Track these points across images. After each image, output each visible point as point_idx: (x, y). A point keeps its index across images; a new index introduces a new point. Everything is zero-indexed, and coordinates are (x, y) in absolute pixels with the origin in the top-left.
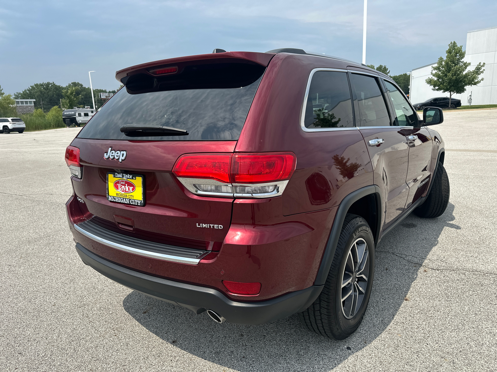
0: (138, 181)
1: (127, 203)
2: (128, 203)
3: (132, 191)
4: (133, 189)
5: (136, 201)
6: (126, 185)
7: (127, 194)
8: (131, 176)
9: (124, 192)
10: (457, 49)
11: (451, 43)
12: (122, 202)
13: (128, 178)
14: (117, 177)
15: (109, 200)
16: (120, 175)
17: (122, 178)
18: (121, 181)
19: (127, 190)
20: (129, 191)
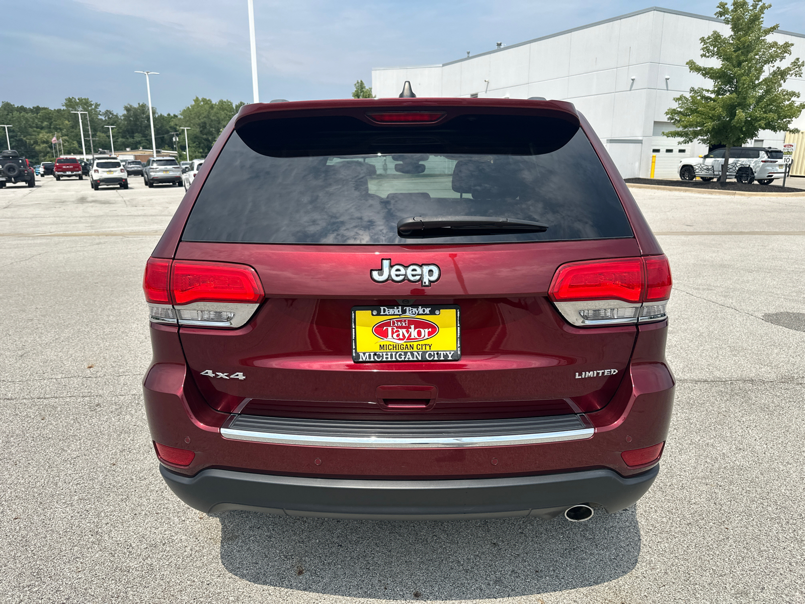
1: (415, 359)
2: (420, 359)
3: (428, 336)
4: (430, 334)
5: (442, 353)
6: (413, 327)
7: (411, 344)
8: (427, 310)
9: (405, 340)
10: (366, 92)
11: (358, 83)
12: (403, 359)
13: (418, 314)
14: (386, 315)
15: (361, 360)
16: (397, 311)
17: (400, 315)
18: (397, 321)
19: (412, 337)
20: (417, 339)
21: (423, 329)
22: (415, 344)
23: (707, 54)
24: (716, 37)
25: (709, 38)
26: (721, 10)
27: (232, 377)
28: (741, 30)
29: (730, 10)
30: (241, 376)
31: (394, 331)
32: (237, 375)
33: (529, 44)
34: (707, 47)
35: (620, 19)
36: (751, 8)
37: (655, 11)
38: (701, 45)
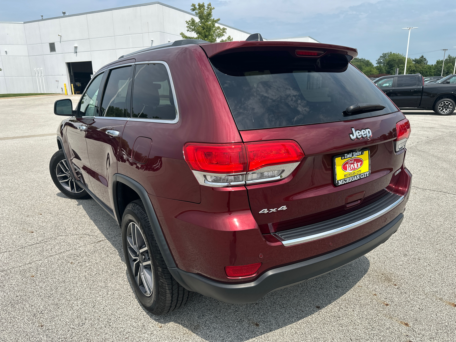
0: (365, 156)
2: (359, 178)
4: (361, 165)
5: (365, 173)
6: (355, 162)
7: (355, 171)
8: (360, 153)
9: (353, 170)
12: (354, 180)
13: (358, 155)
14: (347, 158)
15: (339, 184)
16: (350, 155)
17: (351, 157)
18: (350, 161)
19: (355, 168)
20: (357, 168)
21: (359, 163)
22: (356, 171)
23: (190, 30)
24: (193, 21)
25: (189, 21)
26: (193, 8)
27: (279, 209)
28: (203, 19)
29: (197, 8)
30: (284, 208)
31: (349, 166)
32: (283, 208)
33: (86, 15)
34: (189, 26)
35: (140, 6)
36: (207, 8)
37: (158, 4)
38: (187, 25)
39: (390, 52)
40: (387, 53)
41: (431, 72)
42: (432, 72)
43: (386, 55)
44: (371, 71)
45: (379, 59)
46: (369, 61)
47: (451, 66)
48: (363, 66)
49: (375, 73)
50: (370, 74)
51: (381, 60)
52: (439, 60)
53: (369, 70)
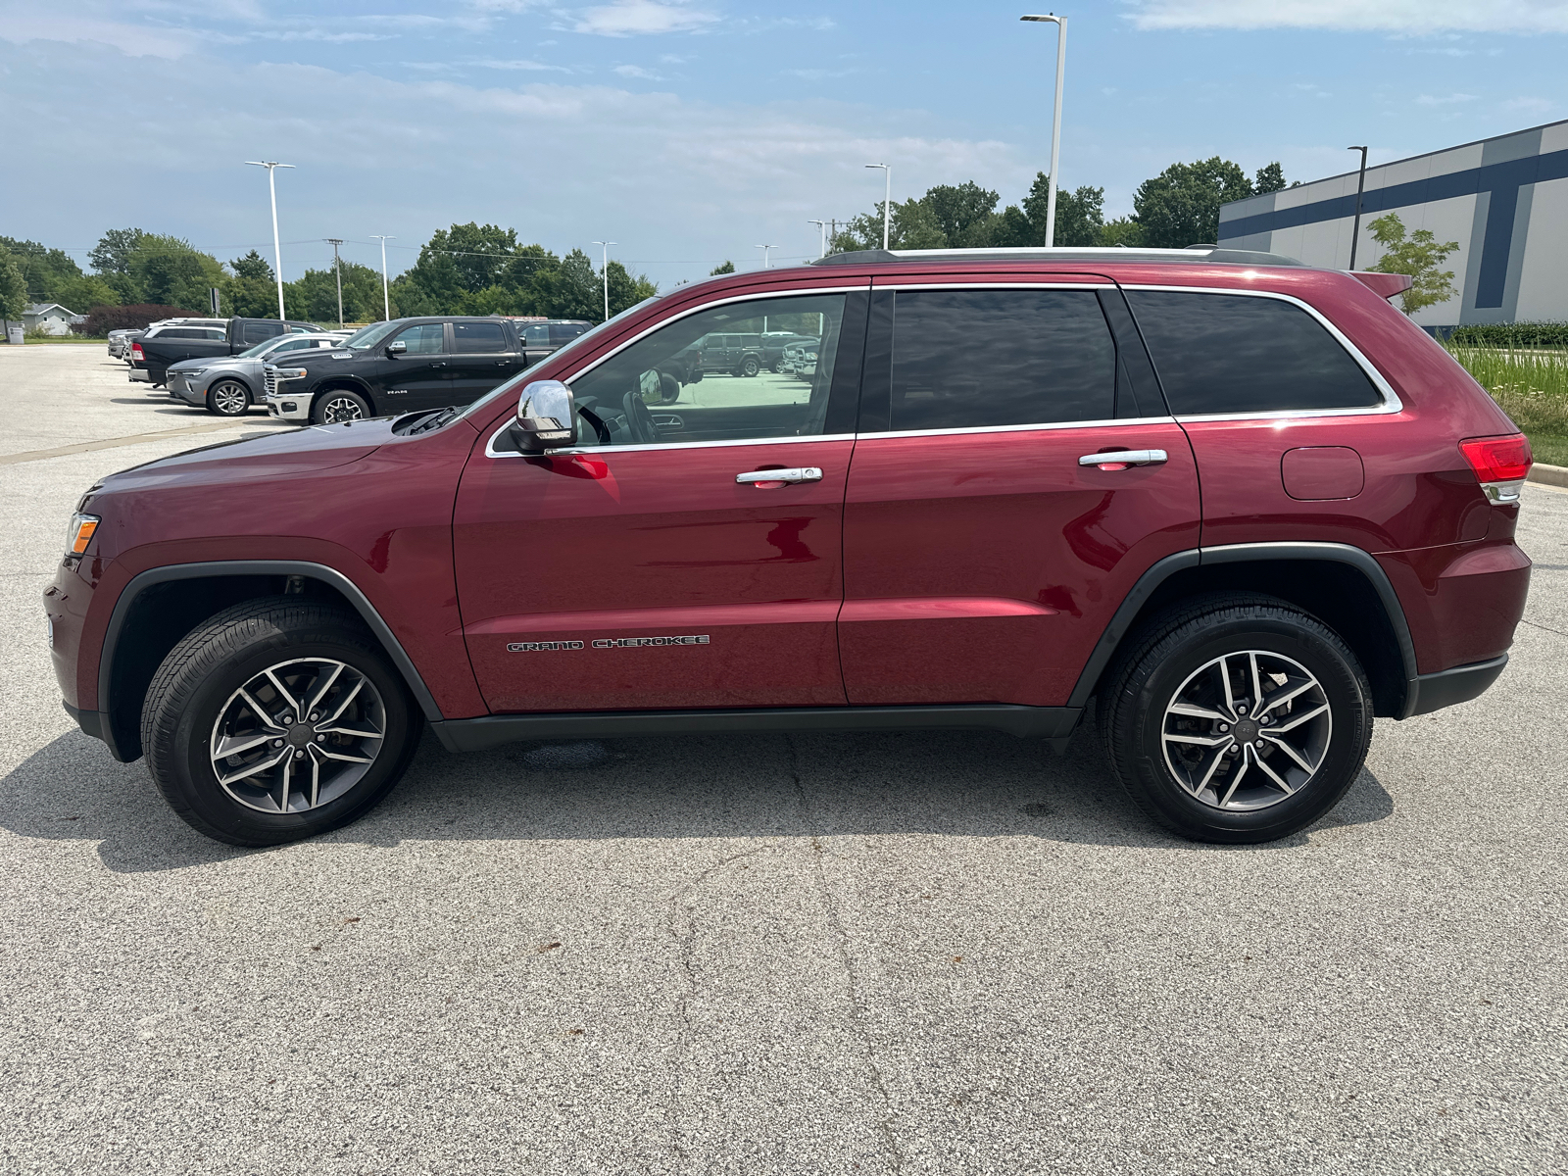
39: (133, 230)
40: (124, 232)
41: (298, 306)
42: (301, 307)
43: (121, 238)
44: (90, 292)
45: (98, 251)
46: (63, 253)
47: (353, 290)
48: (46, 269)
49: (107, 300)
50: (87, 303)
51: (109, 256)
52: (313, 271)
53: (83, 288)
